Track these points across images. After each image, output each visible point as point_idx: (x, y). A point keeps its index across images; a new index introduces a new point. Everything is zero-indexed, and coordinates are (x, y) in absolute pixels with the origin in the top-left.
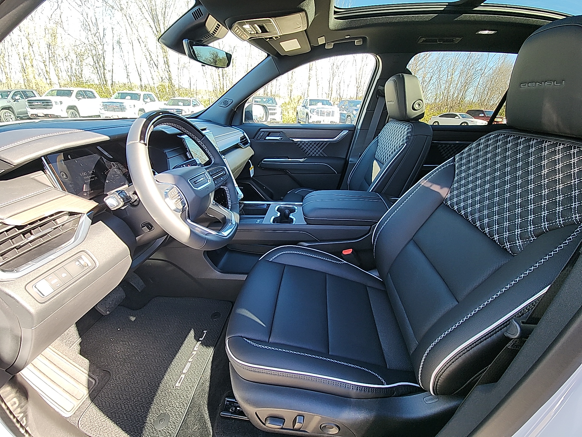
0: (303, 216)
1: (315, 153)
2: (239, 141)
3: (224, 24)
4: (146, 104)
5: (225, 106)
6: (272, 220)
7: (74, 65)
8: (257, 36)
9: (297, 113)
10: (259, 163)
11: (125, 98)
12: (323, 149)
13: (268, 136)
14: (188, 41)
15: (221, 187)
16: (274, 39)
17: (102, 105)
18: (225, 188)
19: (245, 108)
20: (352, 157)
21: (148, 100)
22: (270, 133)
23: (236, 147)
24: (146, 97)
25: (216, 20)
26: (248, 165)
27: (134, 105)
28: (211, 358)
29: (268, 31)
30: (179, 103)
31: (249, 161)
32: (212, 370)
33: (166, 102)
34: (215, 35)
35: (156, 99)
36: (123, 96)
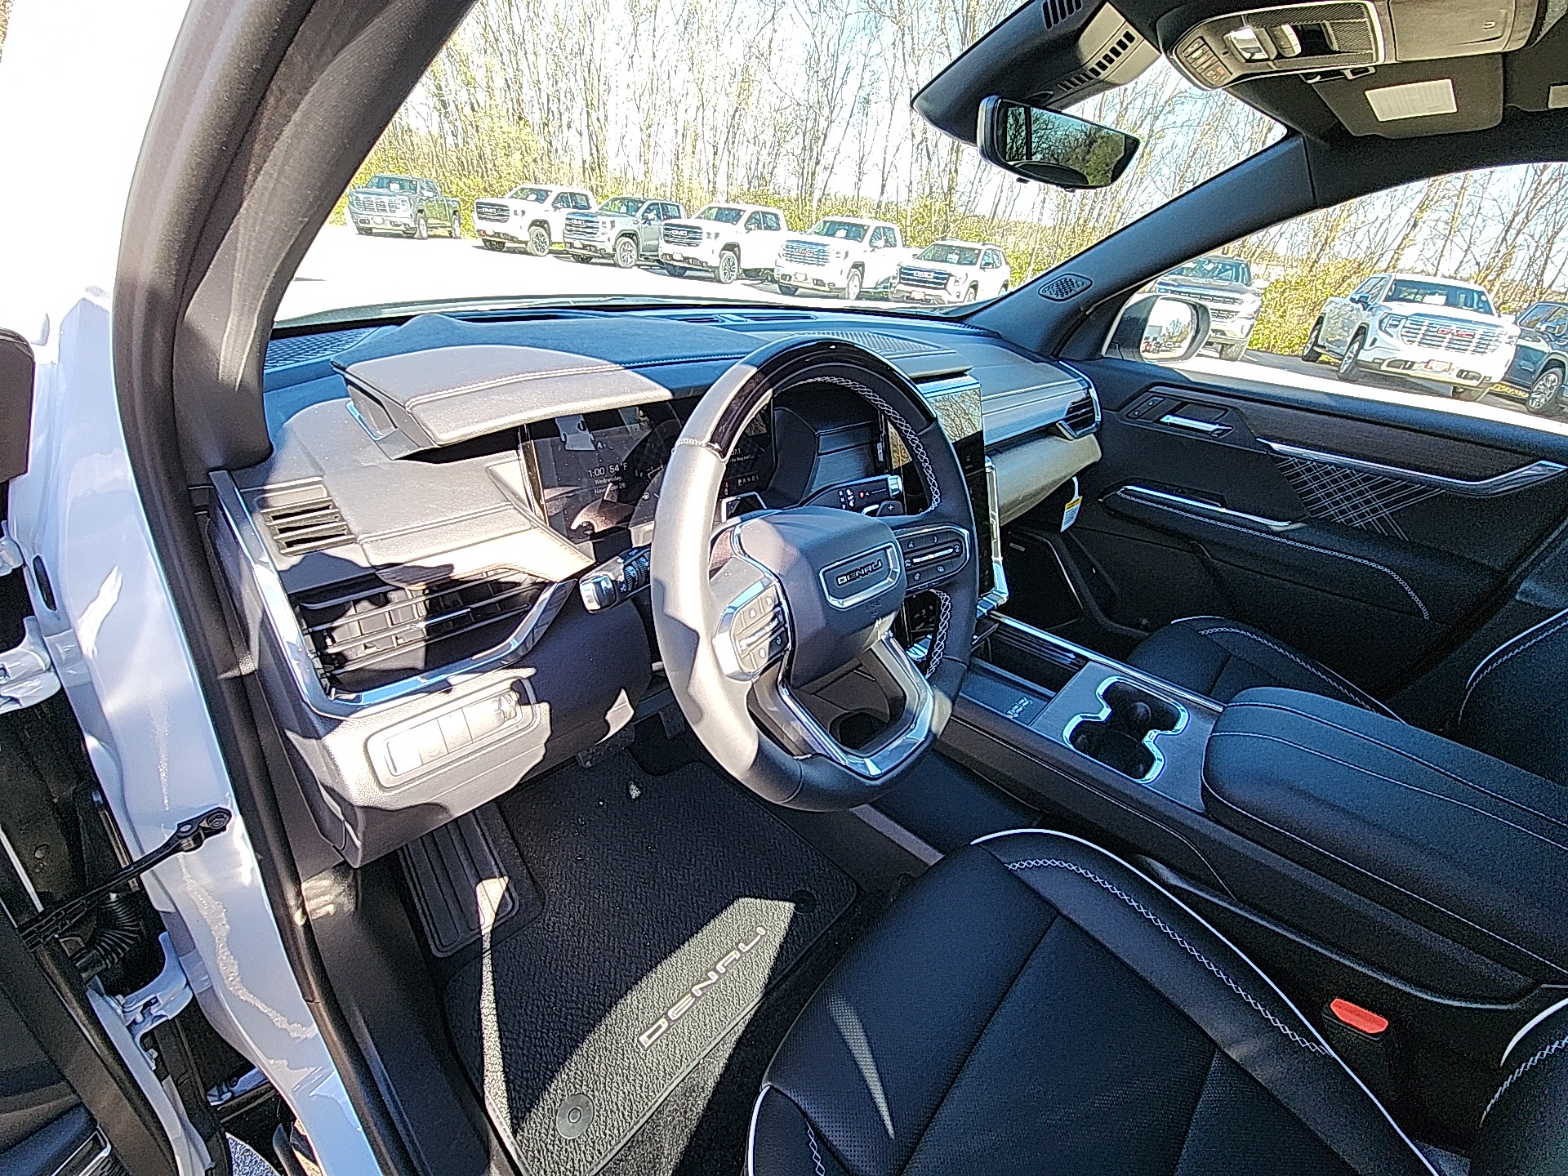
0: (1198, 779)
1: (1353, 514)
2: (1063, 416)
3: (1149, 33)
4: (873, 250)
5: (1060, 297)
6: (1067, 733)
7: (764, 152)
8: (1275, 69)
9: (1320, 321)
10: (1107, 491)
11: (833, 235)
12: (1395, 508)
13: (1174, 415)
14: (997, 100)
15: (932, 590)
16: (1346, 78)
17: (784, 247)
18: (943, 596)
19: (1125, 307)
20: (1542, 577)
21: (881, 243)
22: (1187, 403)
23: (1048, 431)
24: (879, 233)
25: (1123, 20)
26: (1063, 492)
27: (847, 253)
28: (741, 1028)
29: (1335, 47)
30: (950, 256)
31: (1075, 479)
32: (727, 1067)
33: (919, 252)
34: (1103, 74)
35: (899, 242)
36: (831, 230)
